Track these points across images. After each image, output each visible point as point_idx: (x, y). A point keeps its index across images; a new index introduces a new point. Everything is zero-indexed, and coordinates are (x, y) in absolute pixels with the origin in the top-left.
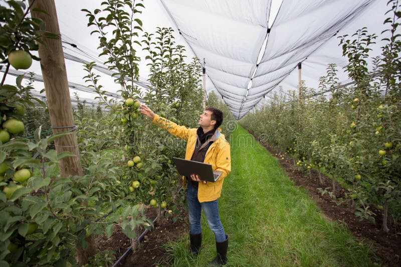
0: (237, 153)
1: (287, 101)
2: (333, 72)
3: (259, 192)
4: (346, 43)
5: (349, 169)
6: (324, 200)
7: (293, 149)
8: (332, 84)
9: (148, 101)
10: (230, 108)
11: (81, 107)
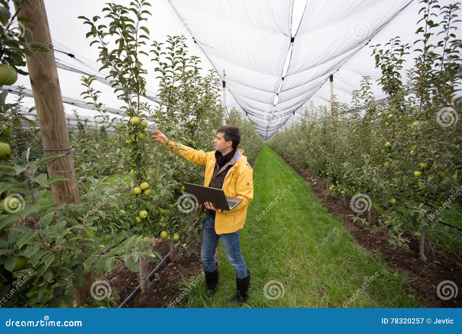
0: (263, 178)
1: (318, 118)
2: (368, 86)
3: (287, 220)
4: (379, 53)
5: (383, 192)
6: (358, 228)
7: (325, 173)
8: (366, 99)
9: (157, 119)
10: (256, 126)
11: (81, 127)
